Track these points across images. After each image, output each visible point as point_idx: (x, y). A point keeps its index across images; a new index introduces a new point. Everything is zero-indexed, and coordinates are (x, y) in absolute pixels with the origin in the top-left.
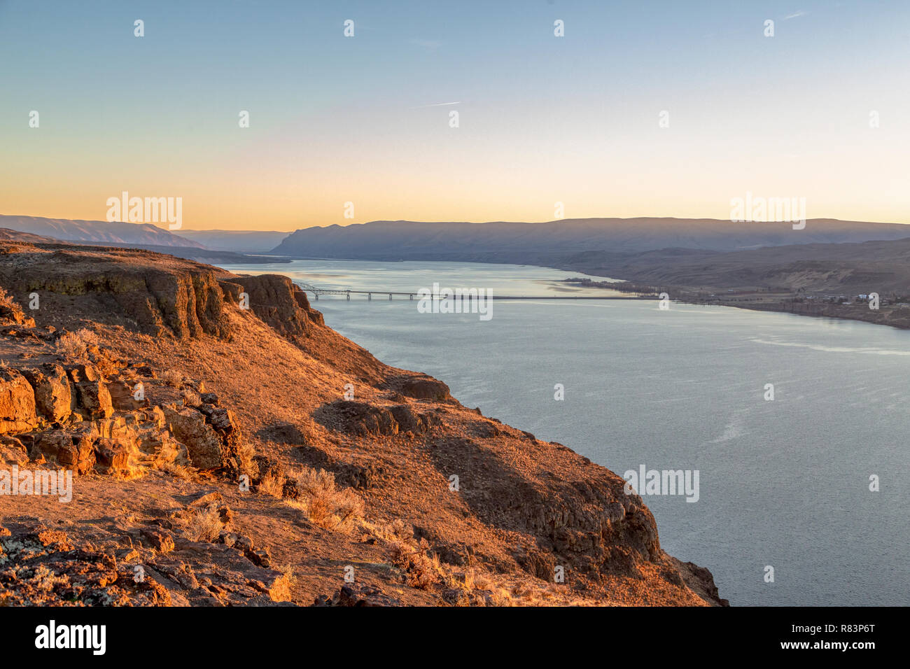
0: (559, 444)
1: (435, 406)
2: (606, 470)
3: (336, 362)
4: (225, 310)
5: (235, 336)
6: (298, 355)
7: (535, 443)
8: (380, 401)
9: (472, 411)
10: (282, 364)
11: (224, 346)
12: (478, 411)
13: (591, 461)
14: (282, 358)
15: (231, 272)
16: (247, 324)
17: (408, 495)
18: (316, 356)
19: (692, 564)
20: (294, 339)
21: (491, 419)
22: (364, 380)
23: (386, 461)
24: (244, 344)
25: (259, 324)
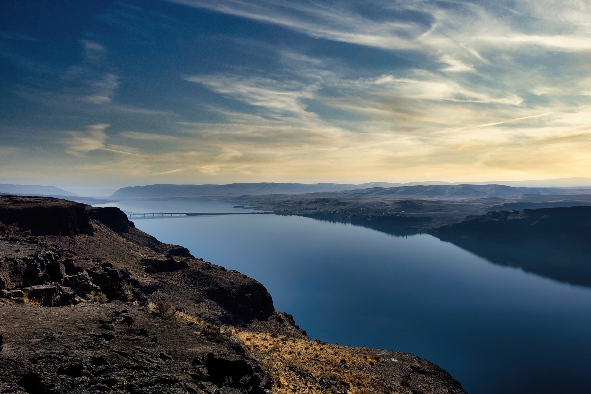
0: (235, 270)
1: (184, 258)
2: (253, 279)
3: (140, 242)
4: (91, 223)
5: (95, 233)
6: (123, 240)
7: (225, 271)
8: (161, 258)
9: (200, 259)
10: (117, 244)
11: (90, 238)
12: (202, 259)
13: (247, 276)
14: (117, 242)
15: (92, 206)
16: (100, 228)
17: (173, 296)
18: (132, 240)
19: (285, 313)
20: (121, 234)
21: (207, 262)
22: (153, 250)
23: (163, 282)
24: (99, 237)
25: (106, 228)
